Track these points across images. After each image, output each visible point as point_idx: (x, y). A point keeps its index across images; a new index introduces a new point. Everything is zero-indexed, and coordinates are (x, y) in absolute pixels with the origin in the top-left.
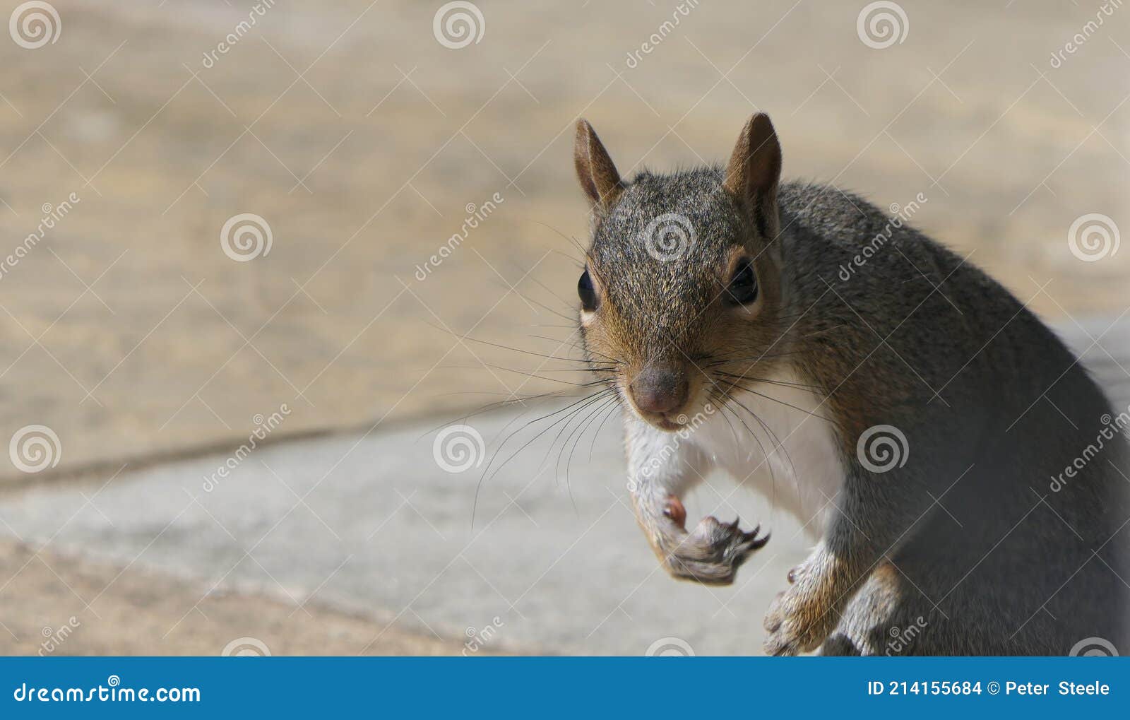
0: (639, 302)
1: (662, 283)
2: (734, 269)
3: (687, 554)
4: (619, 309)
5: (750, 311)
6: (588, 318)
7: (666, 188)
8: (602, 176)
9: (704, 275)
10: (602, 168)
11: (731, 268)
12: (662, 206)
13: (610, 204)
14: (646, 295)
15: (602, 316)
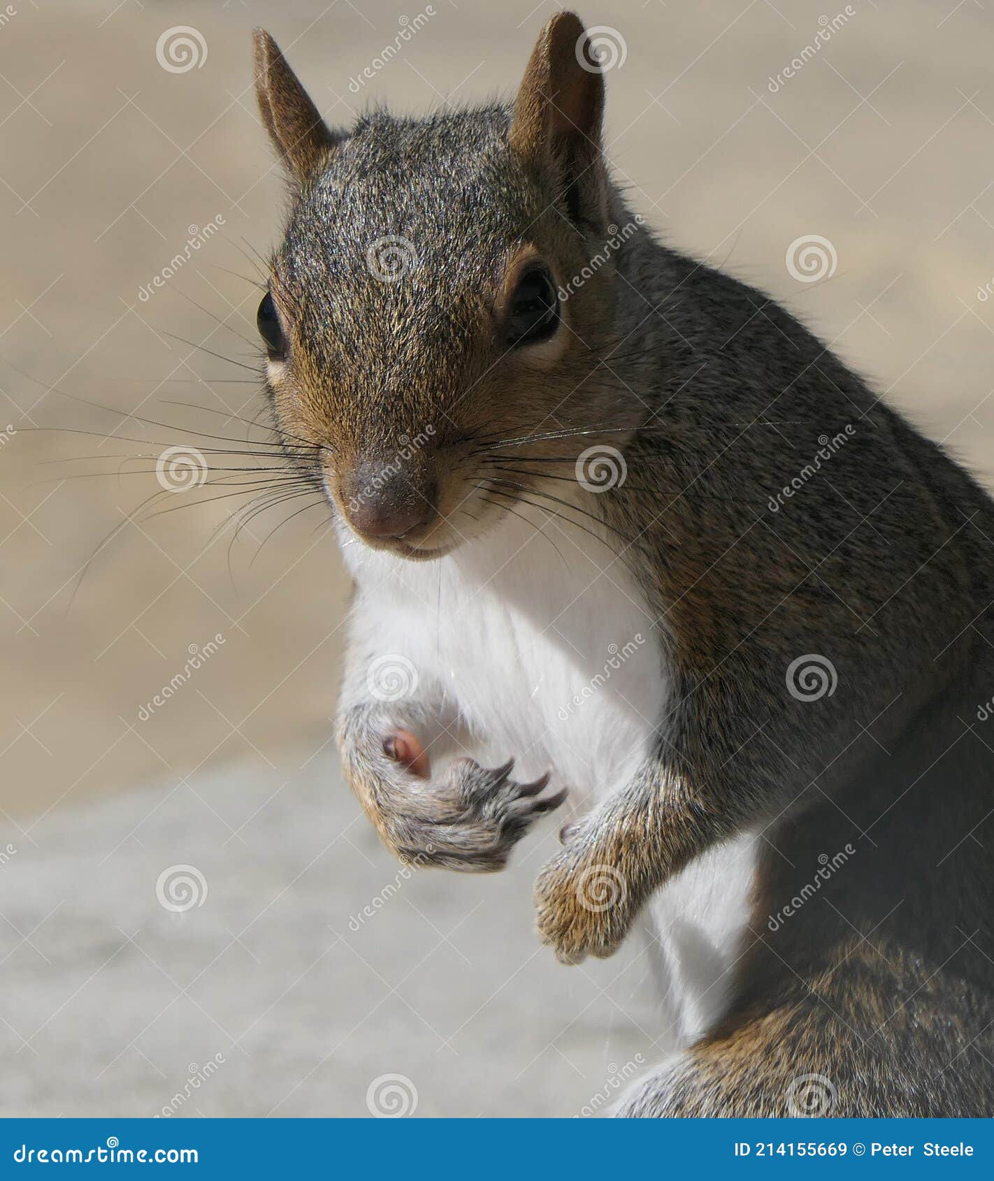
0: (351, 350)
1: (391, 316)
2: (514, 285)
3: (423, 813)
4: (320, 360)
5: (547, 352)
6: (276, 371)
7: (406, 142)
8: (291, 129)
9: (462, 299)
10: (291, 115)
11: (510, 282)
12: (395, 176)
13: (308, 174)
14: (363, 336)
15: (294, 370)
